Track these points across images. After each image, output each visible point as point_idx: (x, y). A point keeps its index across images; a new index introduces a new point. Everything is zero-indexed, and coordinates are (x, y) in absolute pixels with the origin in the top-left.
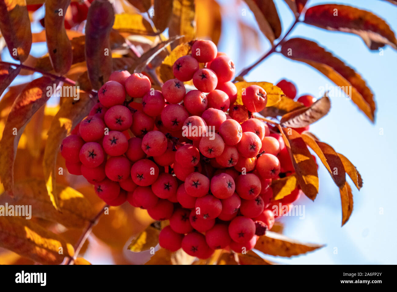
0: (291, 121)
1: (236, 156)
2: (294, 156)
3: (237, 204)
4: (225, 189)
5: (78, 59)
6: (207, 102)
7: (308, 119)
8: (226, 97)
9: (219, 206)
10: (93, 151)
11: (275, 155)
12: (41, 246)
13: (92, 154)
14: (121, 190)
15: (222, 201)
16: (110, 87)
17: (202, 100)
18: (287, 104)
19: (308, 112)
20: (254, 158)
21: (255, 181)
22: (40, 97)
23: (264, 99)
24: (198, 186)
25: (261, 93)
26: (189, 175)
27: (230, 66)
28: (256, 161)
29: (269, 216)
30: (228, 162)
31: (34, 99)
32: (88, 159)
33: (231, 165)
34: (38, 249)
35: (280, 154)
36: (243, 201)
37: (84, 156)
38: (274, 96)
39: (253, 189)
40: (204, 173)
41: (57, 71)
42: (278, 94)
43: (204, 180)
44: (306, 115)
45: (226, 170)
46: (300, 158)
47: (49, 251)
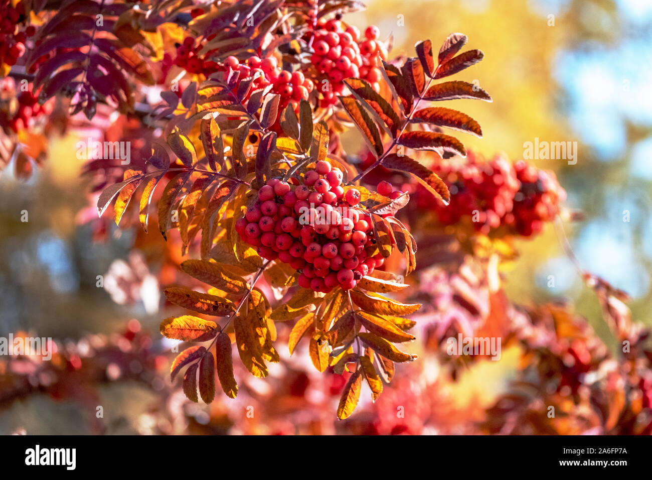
0: (379, 211)
1: (337, 233)
2: (378, 232)
3: (339, 261)
4: (330, 253)
5: (251, 170)
6: (322, 199)
7: (391, 209)
8: (334, 196)
9: (328, 263)
10: (252, 228)
11: (364, 231)
12: (230, 283)
13: (252, 230)
14: (273, 251)
15: (330, 260)
16: (265, 189)
17: (318, 198)
18: (379, 198)
19: (391, 205)
20: (350, 234)
21: (349, 247)
22: (228, 193)
23: (358, 198)
24: (314, 251)
25: (356, 194)
26: (309, 244)
27: (338, 177)
28: (352, 235)
29: (364, 268)
30: (333, 237)
31: (225, 194)
32: (249, 233)
33: (334, 238)
34: (228, 284)
35: (368, 232)
36: (344, 260)
37: (247, 231)
38: (366, 195)
39: (349, 253)
40: (319, 243)
41: (238, 178)
42: (368, 194)
43: (317, 247)
44: (390, 206)
45: (332, 241)
46: (381, 234)
47: (235, 286)
